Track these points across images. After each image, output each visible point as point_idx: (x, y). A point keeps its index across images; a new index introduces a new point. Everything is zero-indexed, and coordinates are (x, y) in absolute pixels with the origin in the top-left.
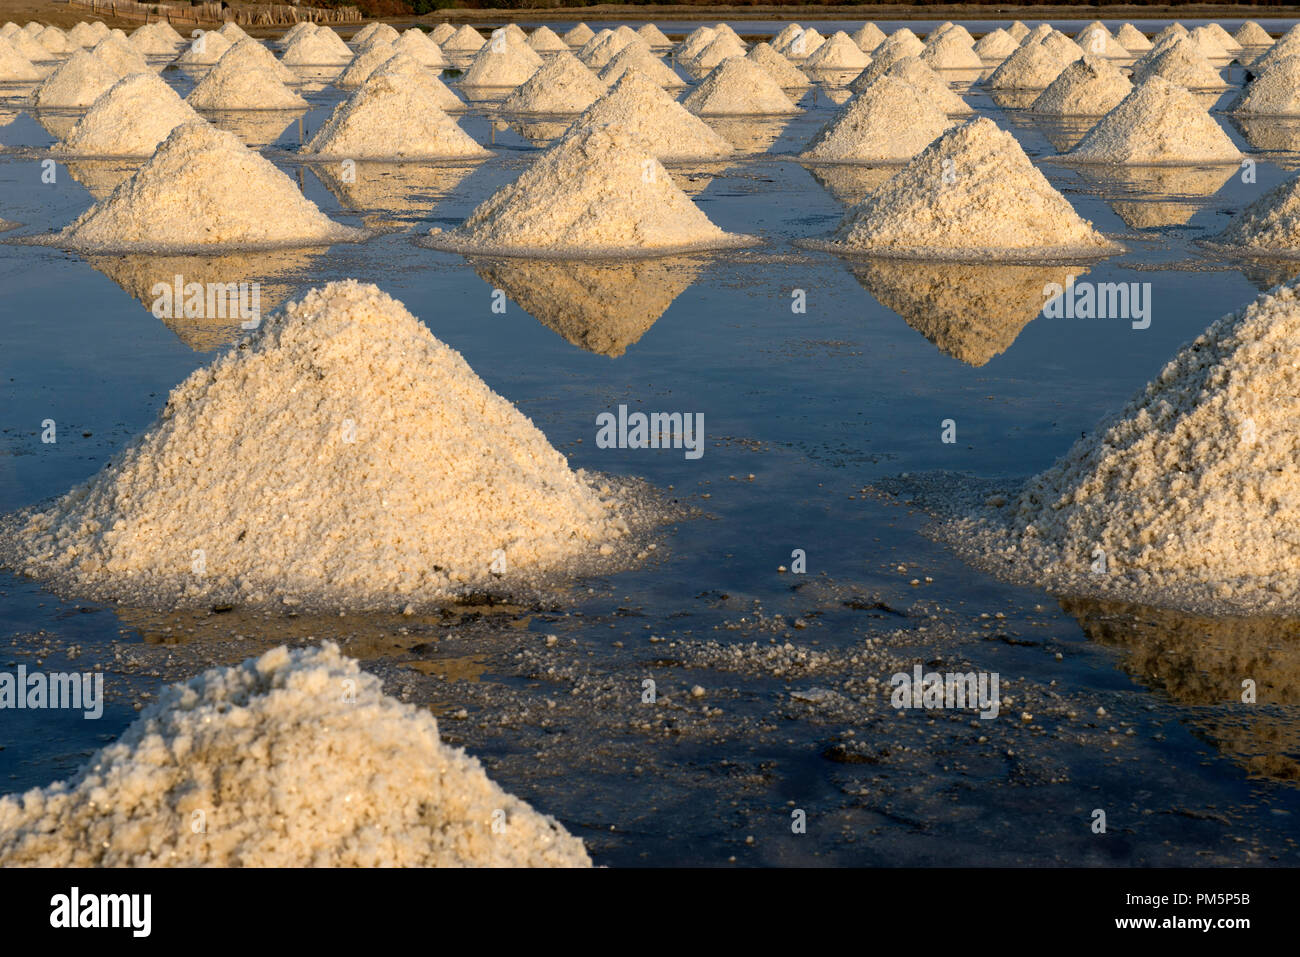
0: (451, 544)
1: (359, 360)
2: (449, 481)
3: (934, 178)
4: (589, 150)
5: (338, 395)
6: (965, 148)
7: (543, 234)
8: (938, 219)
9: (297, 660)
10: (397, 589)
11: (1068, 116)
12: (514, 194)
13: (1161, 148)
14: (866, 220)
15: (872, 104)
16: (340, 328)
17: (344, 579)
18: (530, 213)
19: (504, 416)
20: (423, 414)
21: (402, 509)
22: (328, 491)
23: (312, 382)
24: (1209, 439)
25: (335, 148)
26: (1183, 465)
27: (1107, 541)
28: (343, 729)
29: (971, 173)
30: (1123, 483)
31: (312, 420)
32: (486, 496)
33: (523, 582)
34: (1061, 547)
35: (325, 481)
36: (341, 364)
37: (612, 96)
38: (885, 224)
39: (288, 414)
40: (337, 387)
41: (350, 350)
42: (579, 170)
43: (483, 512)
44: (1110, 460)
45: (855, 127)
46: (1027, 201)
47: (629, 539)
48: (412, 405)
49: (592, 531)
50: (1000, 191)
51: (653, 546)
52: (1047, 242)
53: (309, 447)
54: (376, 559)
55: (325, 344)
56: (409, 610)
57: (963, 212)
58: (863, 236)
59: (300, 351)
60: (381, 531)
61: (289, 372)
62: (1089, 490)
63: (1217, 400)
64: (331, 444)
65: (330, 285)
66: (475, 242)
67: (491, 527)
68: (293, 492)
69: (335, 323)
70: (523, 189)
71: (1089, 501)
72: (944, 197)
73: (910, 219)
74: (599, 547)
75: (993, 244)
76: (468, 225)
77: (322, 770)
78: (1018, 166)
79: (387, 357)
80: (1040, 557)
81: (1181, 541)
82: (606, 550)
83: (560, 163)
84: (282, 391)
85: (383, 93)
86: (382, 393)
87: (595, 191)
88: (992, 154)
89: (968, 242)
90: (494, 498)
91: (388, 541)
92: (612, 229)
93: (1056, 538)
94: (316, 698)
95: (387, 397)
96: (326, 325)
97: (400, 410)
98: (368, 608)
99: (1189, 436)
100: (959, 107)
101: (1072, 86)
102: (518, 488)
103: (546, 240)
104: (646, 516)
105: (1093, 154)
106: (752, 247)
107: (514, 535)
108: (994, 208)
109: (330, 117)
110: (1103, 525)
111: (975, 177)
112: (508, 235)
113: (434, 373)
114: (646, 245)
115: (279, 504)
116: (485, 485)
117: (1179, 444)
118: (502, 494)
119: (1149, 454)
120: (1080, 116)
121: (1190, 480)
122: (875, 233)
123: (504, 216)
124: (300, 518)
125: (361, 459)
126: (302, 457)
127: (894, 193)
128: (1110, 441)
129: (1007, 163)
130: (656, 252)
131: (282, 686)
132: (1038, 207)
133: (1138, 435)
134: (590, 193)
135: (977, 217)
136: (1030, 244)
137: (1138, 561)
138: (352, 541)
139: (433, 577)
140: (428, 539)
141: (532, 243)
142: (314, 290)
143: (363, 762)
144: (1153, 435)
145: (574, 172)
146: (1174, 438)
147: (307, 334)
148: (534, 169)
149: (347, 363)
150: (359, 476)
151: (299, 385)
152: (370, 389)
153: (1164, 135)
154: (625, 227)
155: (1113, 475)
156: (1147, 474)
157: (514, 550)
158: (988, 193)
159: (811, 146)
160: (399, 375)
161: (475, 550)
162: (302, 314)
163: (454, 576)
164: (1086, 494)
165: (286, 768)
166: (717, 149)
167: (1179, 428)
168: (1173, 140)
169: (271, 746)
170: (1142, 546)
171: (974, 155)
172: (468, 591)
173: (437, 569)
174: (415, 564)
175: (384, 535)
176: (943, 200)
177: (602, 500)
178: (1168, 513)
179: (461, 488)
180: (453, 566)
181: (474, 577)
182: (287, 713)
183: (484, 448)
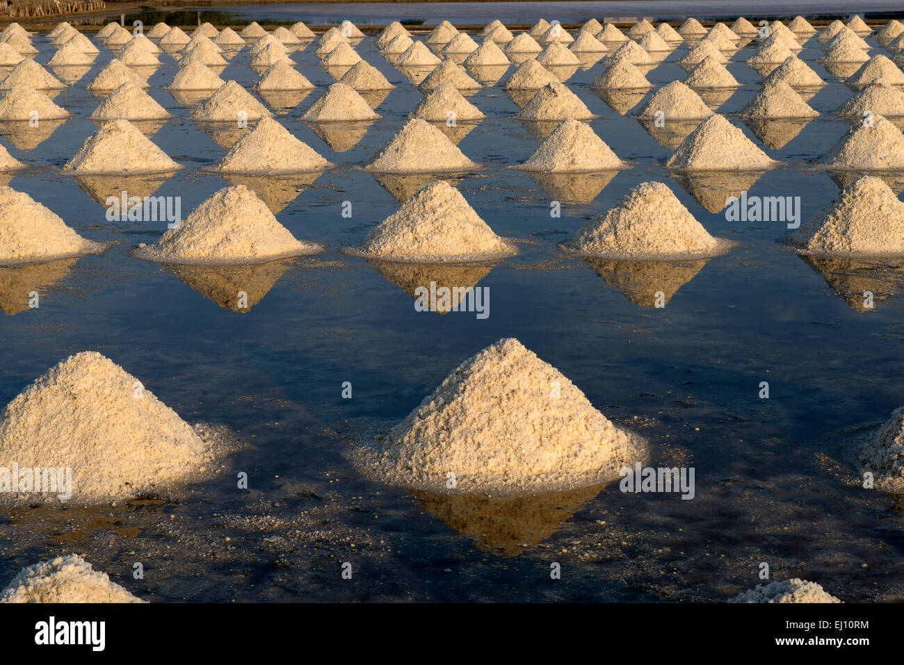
0: (133, 472)
1: (92, 391)
2: (132, 443)
3: (415, 215)
4: (226, 202)
5: (83, 406)
6: (432, 198)
7: (201, 250)
8: (416, 239)
9: (64, 560)
10: (109, 494)
11: (540, 121)
12: (185, 227)
13: (573, 162)
14: (379, 238)
15: (407, 136)
16: (83, 375)
17: (87, 490)
18: (194, 238)
19: (158, 410)
20: (121, 413)
21: (111, 458)
22: (79, 450)
23: (71, 401)
24: (455, 416)
25: (86, 166)
26: (445, 428)
27: (414, 460)
28: (79, 582)
29: (434, 213)
30: (422, 435)
31: (71, 418)
32: (148, 449)
33: (164, 487)
34: (396, 462)
35: (78, 446)
36: (84, 392)
37: (253, 132)
38: (388, 241)
39: (61, 416)
40: (82, 402)
41: (88, 386)
42: (221, 213)
43: (147, 456)
44: (418, 424)
45: (397, 150)
46: (464, 228)
47: (213, 462)
48: (115, 409)
49: (197, 461)
50: (450, 222)
51: (223, 466)
52: (474, 250)
53: (70, 431)
54: (100, 481)
55: (76, 383)
56: (114, 504)
57: (430, 235)
58: (376, 248)
59: (65, 386)
60: (103, 468)
61: (61, 397)
62: (409, 437)
63: (460, 399)
64: (80, 429)
65: (78, 354)
66: (163, 255)
67: (151, 463)
68: (64, 451)
69: (81, 373)
70: (190, 224)
71: (409, 442)
72: (420, 227)
73: (401, 239)
74: (199, 468)
75: (445, 252)
76: (160, 243)
77: (73, 595)
78: (460, 208)
79: (104, 388)
80: (387, 468)
81: (441, 461)
82: (202, 469)
83: (211, 209)
84: (58, 405)
85: (114, 132)
86: (102, 405)
87: (229, 226)
88: (446, 201)
89: (432, 252)
90: (152, 450)
91: (105, 473)
92: (239, 247)
93: (394, 458)
94: (71, 574)
95: (104, 406)
96: (77, 375)
97: (110, 412)
98: (97, 504)
99: (448, 415)
100: (475, 115)
101: (543, 101)
102: (164, 445)
103: (203, 254)
104: (223, 450)
105: (534, 165)
106: (318, 254)
107: (161, 466)
108: (446, 232)
109: (82, 147)
110: (413, 454)
111: (436, 215)
112: (182, 251)
113: (126, 393)
114: (258, 256)
115: (58, 457)
116: (148, 444)
117: (444, 417)
118: (155, 448)
119: (433, 422)
120: (548, 121)
121: (447, 434)
122: (382, 247)
123: (180, 240)
124: (67, 463)
125: (93, 436)
126: (68, 435)
127: (394, 223)
128: (419, 416)
129: (454, 206)
130: (264, 260)
131: (60, 570)
132: (470, 231)
133: (429, 413)
134: (227, 227)
135: (436, 237)
136: (465, 252)
137: (424, 470)
138: (90, 473)
139: (125, 488)
140: (123, 470)
141: (195, 255)
142: (71, 356)
143: (85, 592)
144: (434, 414)
145: (218, 214)
146: (442, 415)
147: (68, 378)
148: (196, 212)
149: (86, 391)
150: (92, 443)
151: (65, 402)
152: (97, 403)
153: (575, 154)
154: (246, 245)
155: (419, 430)
156: (431, 431)
157: (160, 473)
158: (442, 224)
159: (372, 161)
160: (110, 396)
161: (143, 474)
162: (66, 369)
163: (134, 487)
164: (408, 439)
165: (62, 595)
166: (316, 163)
167: (445, 411)
168: (580, 157)
169: (57, 588)
170: (427, 463)
171: (436, 202)
172: (139, 494)
173: (127, 483)
174: (117, 482)
175: (103, 471)
176: (419, 228)
177: (204, 441)
178: (437, 449)
179: (137, 446)
180: (134, 482)
181: (143, 487)
182: (62, 578)
183: (148, 427)
